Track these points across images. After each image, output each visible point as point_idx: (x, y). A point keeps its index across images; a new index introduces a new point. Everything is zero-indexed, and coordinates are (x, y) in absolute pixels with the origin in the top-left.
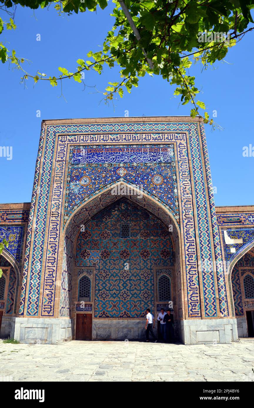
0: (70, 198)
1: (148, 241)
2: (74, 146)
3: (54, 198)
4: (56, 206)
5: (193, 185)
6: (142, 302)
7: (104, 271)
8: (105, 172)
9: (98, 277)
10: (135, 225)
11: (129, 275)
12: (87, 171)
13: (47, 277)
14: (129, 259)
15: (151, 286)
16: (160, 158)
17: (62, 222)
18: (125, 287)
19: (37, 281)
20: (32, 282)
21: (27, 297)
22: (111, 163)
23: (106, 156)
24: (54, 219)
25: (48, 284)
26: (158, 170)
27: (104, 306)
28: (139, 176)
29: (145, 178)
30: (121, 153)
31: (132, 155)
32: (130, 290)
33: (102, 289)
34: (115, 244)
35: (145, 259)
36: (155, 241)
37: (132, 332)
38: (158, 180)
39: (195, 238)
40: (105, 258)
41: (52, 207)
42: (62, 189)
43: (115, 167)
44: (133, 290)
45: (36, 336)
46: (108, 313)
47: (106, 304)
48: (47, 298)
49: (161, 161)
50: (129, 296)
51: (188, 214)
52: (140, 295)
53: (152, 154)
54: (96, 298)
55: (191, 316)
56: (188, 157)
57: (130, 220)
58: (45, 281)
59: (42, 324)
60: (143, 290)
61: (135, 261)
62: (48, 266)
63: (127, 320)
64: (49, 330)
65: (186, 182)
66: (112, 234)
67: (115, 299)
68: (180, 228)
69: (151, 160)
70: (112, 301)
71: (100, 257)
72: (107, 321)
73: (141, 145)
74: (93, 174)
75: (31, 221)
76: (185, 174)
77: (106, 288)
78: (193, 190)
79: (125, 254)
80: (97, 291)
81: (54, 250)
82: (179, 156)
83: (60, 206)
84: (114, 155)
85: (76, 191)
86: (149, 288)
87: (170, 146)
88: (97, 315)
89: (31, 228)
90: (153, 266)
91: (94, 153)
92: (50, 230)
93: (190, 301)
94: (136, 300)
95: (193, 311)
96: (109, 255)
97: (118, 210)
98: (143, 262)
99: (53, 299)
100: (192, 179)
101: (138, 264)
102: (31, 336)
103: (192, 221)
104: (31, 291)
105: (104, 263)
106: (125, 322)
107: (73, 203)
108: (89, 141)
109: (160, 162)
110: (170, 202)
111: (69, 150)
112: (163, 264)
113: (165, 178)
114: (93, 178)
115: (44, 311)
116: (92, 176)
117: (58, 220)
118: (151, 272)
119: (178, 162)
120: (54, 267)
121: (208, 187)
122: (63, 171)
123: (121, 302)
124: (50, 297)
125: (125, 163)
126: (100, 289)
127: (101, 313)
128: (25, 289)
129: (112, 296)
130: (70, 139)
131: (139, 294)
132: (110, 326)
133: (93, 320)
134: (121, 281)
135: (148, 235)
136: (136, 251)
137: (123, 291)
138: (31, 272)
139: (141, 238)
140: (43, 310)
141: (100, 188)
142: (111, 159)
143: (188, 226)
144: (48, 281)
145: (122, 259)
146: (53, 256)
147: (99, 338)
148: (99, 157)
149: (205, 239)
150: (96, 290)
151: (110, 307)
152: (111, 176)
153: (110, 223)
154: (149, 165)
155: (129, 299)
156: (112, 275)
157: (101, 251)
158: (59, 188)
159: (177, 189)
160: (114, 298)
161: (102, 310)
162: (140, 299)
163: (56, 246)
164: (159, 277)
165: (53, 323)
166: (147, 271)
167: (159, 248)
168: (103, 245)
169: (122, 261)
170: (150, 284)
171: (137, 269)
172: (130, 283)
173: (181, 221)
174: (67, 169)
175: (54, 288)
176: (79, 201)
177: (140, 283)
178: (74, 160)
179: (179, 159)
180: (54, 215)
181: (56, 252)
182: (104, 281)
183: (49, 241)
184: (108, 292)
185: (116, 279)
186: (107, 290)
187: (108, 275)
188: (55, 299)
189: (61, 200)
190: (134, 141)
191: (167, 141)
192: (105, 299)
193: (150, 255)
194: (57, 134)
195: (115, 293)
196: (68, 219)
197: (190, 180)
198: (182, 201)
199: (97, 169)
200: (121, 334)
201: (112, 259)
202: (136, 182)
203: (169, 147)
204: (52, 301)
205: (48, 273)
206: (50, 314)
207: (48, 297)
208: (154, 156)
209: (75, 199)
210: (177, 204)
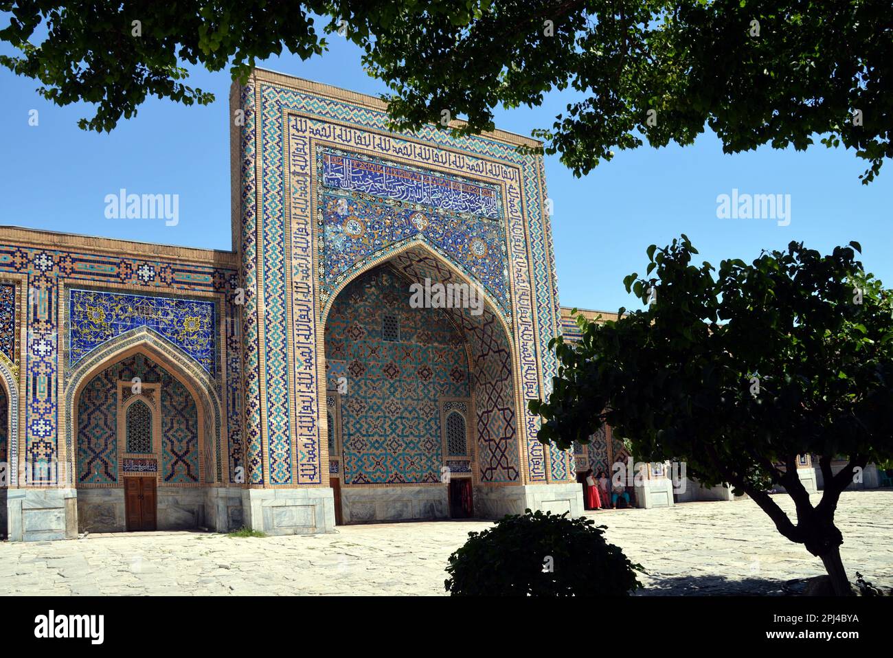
0: (328, 258)
1: (430, 350)
2: (325, 147)
3: (296, 254)
4: (302, 271)
5: (532, 267)
6: (423, 457)
7: (357, 399)
8: (390, 215)
9: (346, 410)
10: (407, 319)
11: (400, 409)
12: (355, 206)
13: (300, 412)
14: (400, 381)
15: (436, 430)
16: (480, 207)
17: (318, 305)
18: (394, 431)
19: (283, 419)
20: (274, 422)
21: (266, 449)
22: (400, 199)
23: (389, 183)
24: (300, 296)
25: (304, 424)
26: (479, 230)
27: (360, 463)
28: (449, 234)
29: (459, 240)
30: (415, 182)
31: (435, 192)
32: (403, 436)
33: (355, 433)
34: (373, 351)
35: (425, 383)
36: (441, 351)
37: (410, 508)
38: (479, 249)
39: (536, 358)
40: (357, 376)
41: (294, 271)
42: (310, 236)
43: (407, 210)
44: (407, 436)
45: (295, 520)
46: (367, 476)
47: (363, 460)
48: (305, 450)
49: (482, 214)
50: (401, 445)
51: (525, 317)
52: (419, 445)
53: (468, 196)
54: (345, 450)
55: (534, 479)
56: (523, 215)
57: (398, 308)
58: (298, 419)
59: (304, 498)
60: (423, 436)
61: (409, 385)
62: (300, 391)
63: (399, 488)
64: (317, 508)
65: (521, 261)
66: (368, 331)
67: (378, 452)
68: (514, 338)
69: (466, 208)
70: (374, 454)
71: (348, 374)
72: (366, 490)
73: (448, 174)
74: (366, 214)
75: (254, 296)
76: (519, 246)
77: (361, 430)
78: (532, 275)
79: (391, 371)
80: (346, 437)
81: (308, 361)
82: (509, 210)
83: (310, 272)
84: (403, 184)
85: (338, 244)
86: (433, 434)
87: (496, 187)
88: (349, 480)
89: (257, 312)
90: (438, 394)
91: (365, 171)
92: (295, 318)
93: (531, 457)
94: (413, 453)
95: (536, 471)
96: (363, 370)
97: (377, 286)
98: (423, 387)
99: (316, 452)
100: (530, 255)
101: (414, 391)
102: (286, 521)
103: (531, 328)
104: (274, 438)
105: (355, 385)
106: (397, 490)
107: (335, 270)
108: (352, 143)
109: (481, 216)
110: (498, 292)
111: (314, 154)
112: (454, 393)
113: (489, 247)
114: (369, 224)
115: (303, 476)
116: (367, 220)
117: (309, 301)
118: (435, 405)
119: (509, 222)
120: (312, 392)
121: (552, 274)
122: (308, 198)
123: (389, 457)
124: (311, 449)
125: (424, 205)
126: (351, 432)
127: (355, 475)
128: (259, 435)
129: (373, 445)
130: (315, 128)
131: (418, 443)
132: (372, 499)
133: (342, 489)
134: (387, 419)
135: (429, 339)
136: (409, 367)
137: (391, 437)
138: (268, 400)
139: (418, 344)
140: (300, 473)
141: (383, 246)
142: (399, 191)
143: (525, 337)
144: (303, 419)
145: (386, 380)
146: (308, 371)
147: (355, 519)
148: (376, 181)
149: (549, 360)
150: (344, 435)
151: (371, 466)
152: (401, 226)
153: (362, 308)
154: (464, 217)
155: (401, 452)
156: (371, 408)
157: (350, 362)
158: (304, 233)
159: (508, 270)
160: (377, 449)
161: (357, 471)
162: (419, 452)
163: (311, 352)
164: (448, 415)
165: (324, 496)
166: (429, 404)
167: (447, 364)
168: (352, 351)
169: (387, 383)
170: (435, 427)
171: (412, 399)
172: (402, 423)
173: (515, 326)
174: (315, 195)
175: (316, 434)
176: (346, 268)
177: (419, 423)
178: (329, 179)
179: (510, 216)
180: (300, 290)
181: (312, 365)
182: (357, 418)
183: (296, 341)
184: (365, 439)
185: (377, 415)
186: (364, 436)
187: (364, 407)
188: (321, 452)
189: (310, 259)
190: (436, 163)
191: (489, 177)
192: (361, 451)
193: (433, 375)
194: (286, 111)
195: (377, 441)
196: (329, 300)
197: (527, 258)
198: (516, 293)
199: (374, 207)
200: (392, 512)
201: (368, 379)
202: (444, 245)
203: (493, 189)
204: (315, 456)
205: (302, 405)
206: (314, 481)
207: (307, 449)
208: (470, 201)
209: (338, 261)
210: (508, 296)
